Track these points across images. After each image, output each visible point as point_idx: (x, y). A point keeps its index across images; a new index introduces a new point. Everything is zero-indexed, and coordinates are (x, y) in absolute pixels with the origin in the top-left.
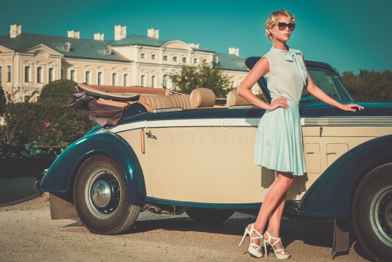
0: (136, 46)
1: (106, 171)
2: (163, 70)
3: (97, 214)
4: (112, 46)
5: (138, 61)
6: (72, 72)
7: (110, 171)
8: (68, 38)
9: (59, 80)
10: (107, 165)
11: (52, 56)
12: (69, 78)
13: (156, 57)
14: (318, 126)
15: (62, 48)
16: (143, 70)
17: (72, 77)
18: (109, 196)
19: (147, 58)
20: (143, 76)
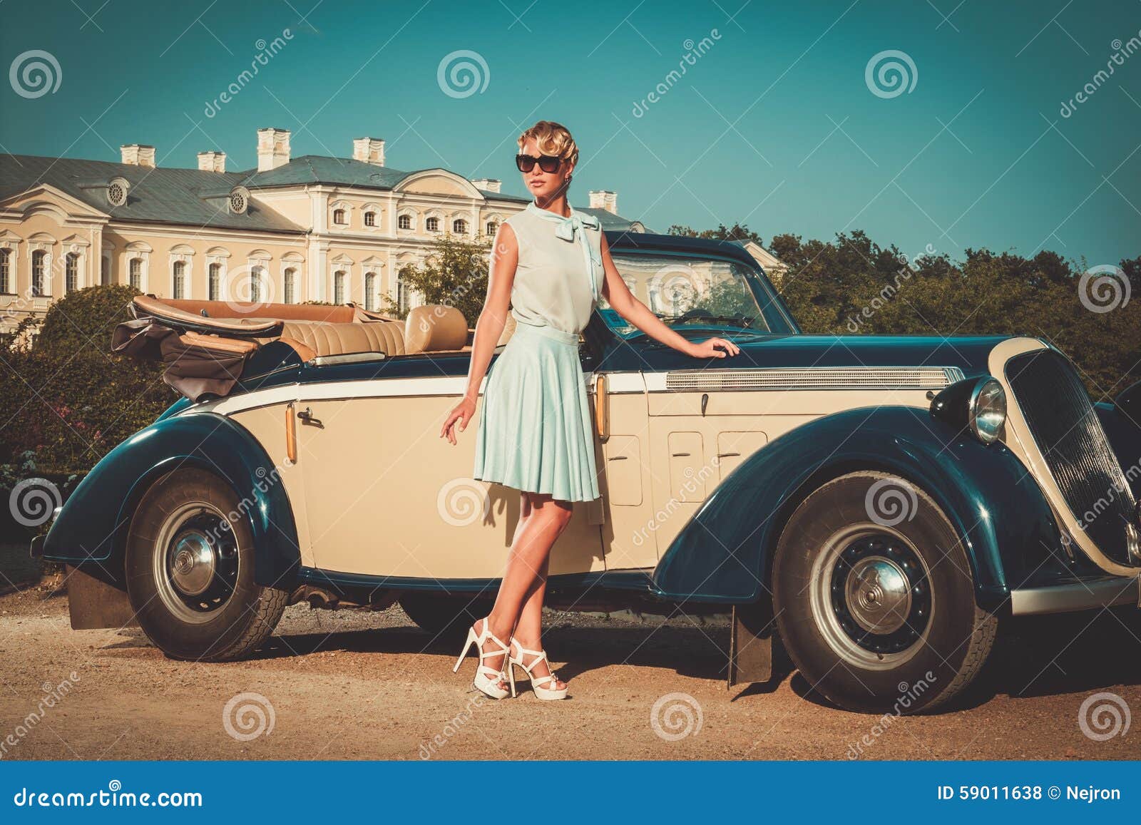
0: (319, 188)
1: (203, 508)
2: (399, 256)
3: (182, 611)
4: (250, 188)
5: (326, 232)
6: (135, 263)
7: (213, 507)
8: (122, 165)
9: (97, 287)
10: (205, 492)
11: (74, 218)
12: (124, 281)
13: (377, 220)
14: (697, 391)
15: (104, 197)
16: (340, 257)
17: (133, 277)
18: (212, 568)
19: (353, 224)
20: (339, 274)
